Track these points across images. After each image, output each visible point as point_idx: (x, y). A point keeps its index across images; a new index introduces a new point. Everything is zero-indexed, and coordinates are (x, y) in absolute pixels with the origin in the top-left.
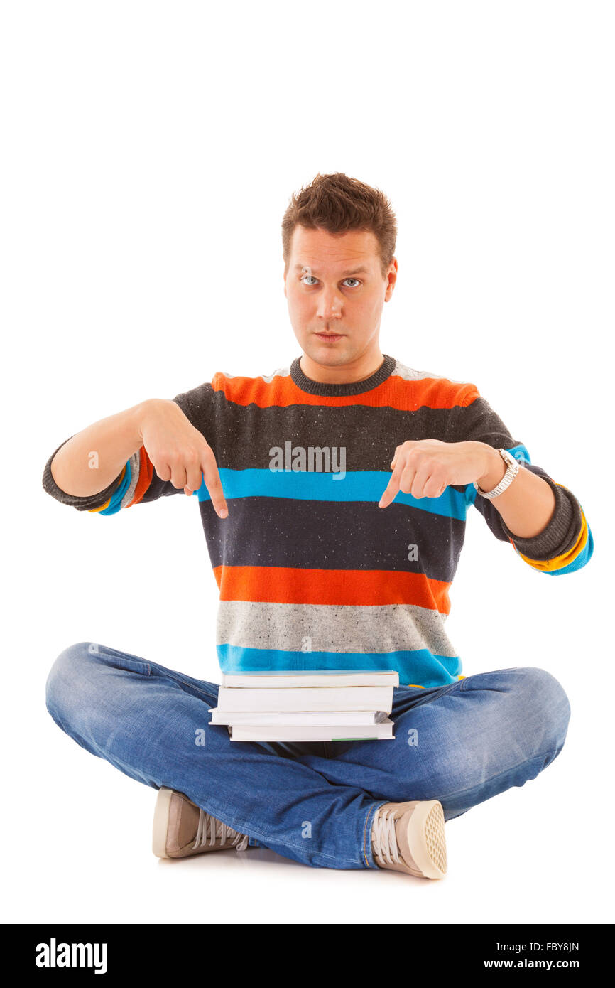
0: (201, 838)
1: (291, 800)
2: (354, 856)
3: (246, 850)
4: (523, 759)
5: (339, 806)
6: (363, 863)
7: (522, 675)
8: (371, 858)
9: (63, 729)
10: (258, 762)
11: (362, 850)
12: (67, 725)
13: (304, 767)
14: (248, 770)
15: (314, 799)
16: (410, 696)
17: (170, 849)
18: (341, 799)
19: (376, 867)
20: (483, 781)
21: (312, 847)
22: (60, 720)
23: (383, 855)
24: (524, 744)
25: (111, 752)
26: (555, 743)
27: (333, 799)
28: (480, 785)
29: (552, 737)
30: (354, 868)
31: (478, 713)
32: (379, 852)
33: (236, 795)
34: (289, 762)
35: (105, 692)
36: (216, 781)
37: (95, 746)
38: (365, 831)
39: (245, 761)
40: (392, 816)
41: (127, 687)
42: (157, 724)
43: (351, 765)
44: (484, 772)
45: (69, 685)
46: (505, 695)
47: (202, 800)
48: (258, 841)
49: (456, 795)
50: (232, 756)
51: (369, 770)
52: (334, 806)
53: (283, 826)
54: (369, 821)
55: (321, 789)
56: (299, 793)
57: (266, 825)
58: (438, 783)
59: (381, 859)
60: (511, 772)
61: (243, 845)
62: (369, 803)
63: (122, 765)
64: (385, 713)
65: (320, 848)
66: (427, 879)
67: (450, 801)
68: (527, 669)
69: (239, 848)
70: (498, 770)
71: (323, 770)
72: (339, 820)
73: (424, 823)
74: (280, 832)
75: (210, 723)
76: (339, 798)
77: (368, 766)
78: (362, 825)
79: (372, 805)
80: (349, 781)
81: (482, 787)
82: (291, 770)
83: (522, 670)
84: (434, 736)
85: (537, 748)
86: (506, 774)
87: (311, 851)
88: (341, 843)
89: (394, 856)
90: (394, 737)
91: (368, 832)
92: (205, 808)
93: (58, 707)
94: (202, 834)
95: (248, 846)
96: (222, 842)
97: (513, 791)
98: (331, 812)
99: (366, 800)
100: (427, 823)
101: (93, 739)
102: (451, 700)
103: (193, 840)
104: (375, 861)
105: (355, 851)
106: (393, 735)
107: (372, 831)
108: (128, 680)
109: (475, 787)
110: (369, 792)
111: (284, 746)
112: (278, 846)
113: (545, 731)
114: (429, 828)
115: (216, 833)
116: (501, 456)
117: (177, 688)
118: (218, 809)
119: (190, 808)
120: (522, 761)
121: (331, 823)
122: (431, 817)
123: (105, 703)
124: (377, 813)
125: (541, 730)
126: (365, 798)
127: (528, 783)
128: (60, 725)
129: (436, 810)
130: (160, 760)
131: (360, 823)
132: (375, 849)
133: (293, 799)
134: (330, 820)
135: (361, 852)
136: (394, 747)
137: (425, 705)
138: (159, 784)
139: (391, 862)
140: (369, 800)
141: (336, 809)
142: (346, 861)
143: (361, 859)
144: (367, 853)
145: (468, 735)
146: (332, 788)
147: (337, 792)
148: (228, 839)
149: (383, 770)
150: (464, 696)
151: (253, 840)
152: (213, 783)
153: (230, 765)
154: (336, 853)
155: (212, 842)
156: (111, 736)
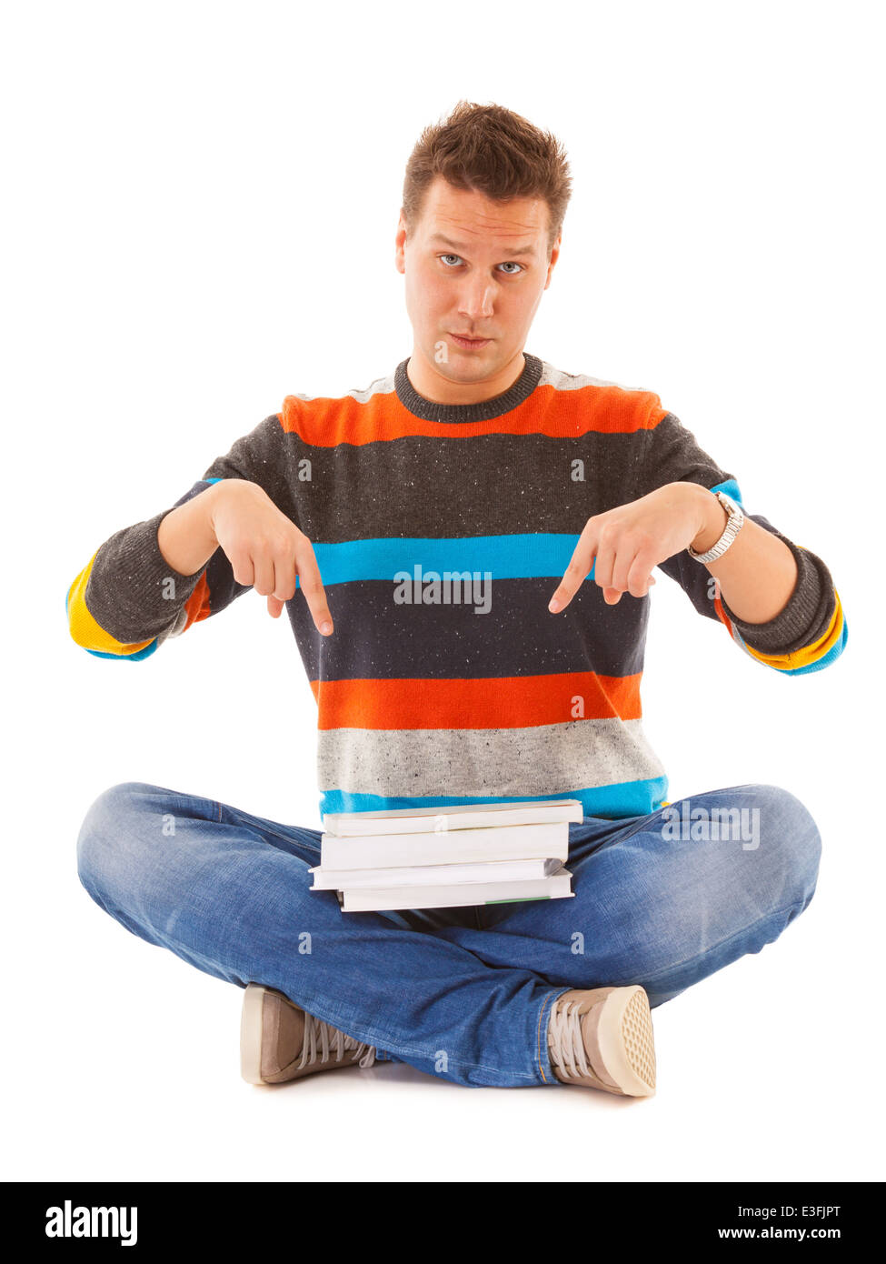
0: (309, 1054)
1: (433, 993)
2: (524, 1069)
3: (373, 1066)
4: (758, 915)
5: (500, 998)
6: (538, 1077)
7: (751, 796)
8: (548, 1070)
9: (105, 909)
10: (383, 940)
11: (535, 1059)
12: (110, 903)
13: (448, 944)
14: (369, 952)
16: (593, 833)
17: (266, 1072)
18: (502, 987)
19: (557, 1082)
20: (703, 950)
21: (467, 1058)
23: (566, 1065)
24: (758, 894)
25: (174, 937)
26: (801, 891)
27: (492, 988)
28: (698, 956)
29: (797, 882)
30: (525, 1085)
31: (691, 854)
32: (559, 1062)
33: (354, 989)
34: (427, 938)
35: (160, 853)
36: (325, 971)
37: (151, 929)
38: (538, 1032)
39: (365, 940)
40: (575, 1011)
41: (191, 843)
42: (237, 893)
43: (514, 937)
44: (704, 938)
45: (109, 845)
47: (306, 999)
48: (388, 1053)
49: (666, 975)
50: (346, 934)
51: (540, 943)
52: (494, 998)
53: (423, 1030)
54: (544, 1019)
55: (473, 975)
56: (443, 983)
57: (399, 1029)
58: (640, 956)
59: (562, 1071)
60: (742, 935)
61: (368, 1060)
62: (543, 992)
63: (191, 954)
64: (558, 861)
65: (477, 1058)
66: (629, 1097)
67: (658, 981)
68: (757, 788)
69: (362, 1064)
70: (724, 934)
71: (475, 947)
72: (501, 1018)
73: (621, 1020)
74: (419, 1039)
75: (311, 888)
76: (500, 986)
77: (540, 939)
78: (535, 1023)
79: (548, 995)
80: (513, 961)
81: (703, 958)
82: (430, 948)
83: (751, 789)
84: (630, 892)
85: (777, 899)
86: (734, 939)
87: (465, 1064)
88: (505, 1051)
89: (580, 1065)
90: (573, 895)
91: (544, 1034)
92: (311, 1010)
93: (96, 878)
94: (310, 1047)
95: (376, 1061)
96: (339, 1057)
97: (747, 960)
98: (489, 1007)
99: (538, 988)
100: (625, 1019)
101: (148, 920)
102: (651, 837)
103: (298, 1057)
104: (554, 1074)
105: (526, 1061)
106: (572, 891)
107: (549, 1033)
108: (191, 832)
109: (692, 959)
110: (542, 975)
111: (419, 914)
112: (418, 1059)
113: (788, 876)
114: (628, 1024)
115: (329, 1044)
116: (721, 502)
118: (329, 1010)
119: (290, 1012)
120: (757, 918)
121: (491, 1023)
122: (631, 1011)
123: (161, 868)
124: (554, 1007)
125: (781, 874)
126: (537, 985)
127: (767, 947)
128: (101, 904)
129: (636, 999)
130: (244, 945)
131: (530, 1022)
132: (555, 1057)
133: (435, 991)
134: (489, 1019)
135: (534, 1063)
136: (575, 908)
137: (614, 847)
138: (245, 980)
139: (577, 1075)
140: (543, 987)
141: (497, 1003)
142: (514, 1076)
143: (535, 1072)
144: (543, 1063)
145: (678, 886)
146: (490, 972)
147: (496, 978)
148: (346, 1051)
149: (561, 943)
151: (381, 1051)
152: (321, 975)
153: (343, 947)
154: (500, 1065)
155: (325, 1058)
156: (173, 915)
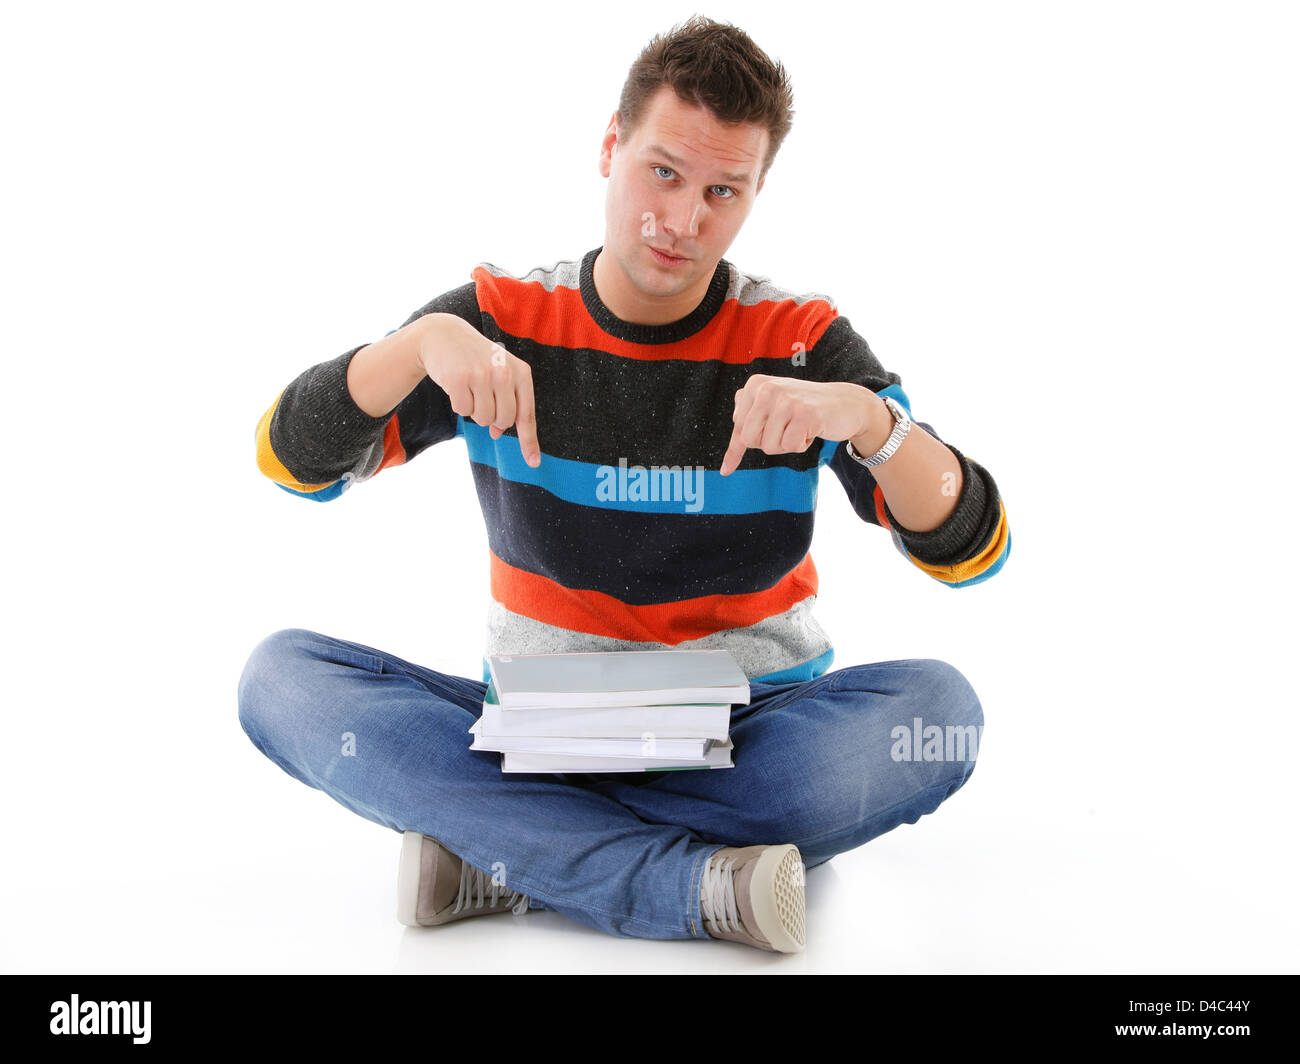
0: (465, 899)
1: (589, 846)
2: (675, 922)
3: (527, 913)
4: (918, 789)
5: (655, 853)
6: (689, 931)
7: (917, 672)
8: (700, 924)
9: (265, 753)
10: (541, 793)
11: (687, 912)
12: (270, 748)
13: (606, 799)
14: (526, 805)
15: (620, 843)
17: (422, 915)
18: (657, 842)
19: (707, 936)
20: (861, 819)
21: (620, 910)
22: (260, 740)
23: (717, 920)
24: (919, 768)
25: (332, 783)
26: (962, 766)
27: (647, 843)
28: (856, 824)
30: (676, 938)
31: (854, 725)
32: (710, 916)
33: (510, 840)
34: (585, 792)
35: (321, 700)
36: (481, 821)
37: (310, 775)
38: (691, 886)
39: (523, 792)
40: (729, 866)
41: (352, 691)
42: (396, 743)
44: (863, 808)
45: (270, 691)
46: (894, 700)
47: (464, 848)
48: (541, 901)
49: (822, 839)
50: (504, 787)
51: (698, 802)
52: (648, 852)
53: (576, 882)
54: (697, 874)
55: (629, 829)
56: (599, 835)
57: (554, 880)
58: (797, 821)
59: (713, 925)
60: (900, 807)
61: (522, 907)
62: (699, 848)
63: (349, 800)
65: (630, 911)
66: (778, 953)
67: (813, 846)
68: (925, 662)
69: (516, 910)
70: (882, 804)
71: (634, 804)
72: (654, 871)
73: (774, 877)
74: (573, 890)
75: (471, 748)
76: (654, 841)
77: (698, 797)
78: (688, 878)
79: (703, 851)
80: (674, 820)
81: (860, 826)
82: (588, 802)
83: (917, 663)
84: (792, 758)
85: (937, 774)
86: (893, 810)
87: (617, 915)
88: (657, 903)
89: (732, 922)
90: (733, 766)
91: (697, 889)
92: (468, 859)
93: (257, 723)
94: (465, 892)
95: (529, 908)
96: (493, 903)
97: (903, 828)
98: (643, 860)
99: (693, 844)
100: (778, 876)
101: (307, 767)
102: (815, 705)
103: (454, 901)
104: (705, 928)
105: (678, 914)
106: (732, 763)
107: (702, 887)
108: (353, 681)
109: (849, 827)
110: (697, 831)
112: (571, 908)
114: (780, 883)
115: (485, 891)
116: (887, 406)
117: (423, 689)
118: (485, 859)
119: (447, 857)
120: (916, 791)
121: (645, 876)
122: (784, 868)
124: (708, 862)
126: (692, 841)
127: (924, 818)
128: (260, 747)
129: (790, 858)
131: (685, 876)
132: (706, 912)
133: (591, 842)
134: (643, 872)
135: (685, 916)
137: (776, 712)
138: (401, 826)
139: (727, 929)
140: (698, 844)
141: (651, 857)
142: (665, 928)
143: (686, 925)
144: (694, 916)
146: (645, 827)
147: (650, 833)
148: (501, 898)
149: (721, 803)
150: (834, 699)
151: (534, 900)
152: (478, 824)
153: (500, 798)
154: (652, 918)
155: (480, 904)
156: (332, 762)
